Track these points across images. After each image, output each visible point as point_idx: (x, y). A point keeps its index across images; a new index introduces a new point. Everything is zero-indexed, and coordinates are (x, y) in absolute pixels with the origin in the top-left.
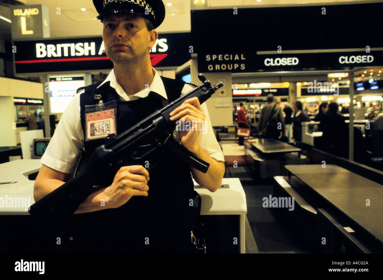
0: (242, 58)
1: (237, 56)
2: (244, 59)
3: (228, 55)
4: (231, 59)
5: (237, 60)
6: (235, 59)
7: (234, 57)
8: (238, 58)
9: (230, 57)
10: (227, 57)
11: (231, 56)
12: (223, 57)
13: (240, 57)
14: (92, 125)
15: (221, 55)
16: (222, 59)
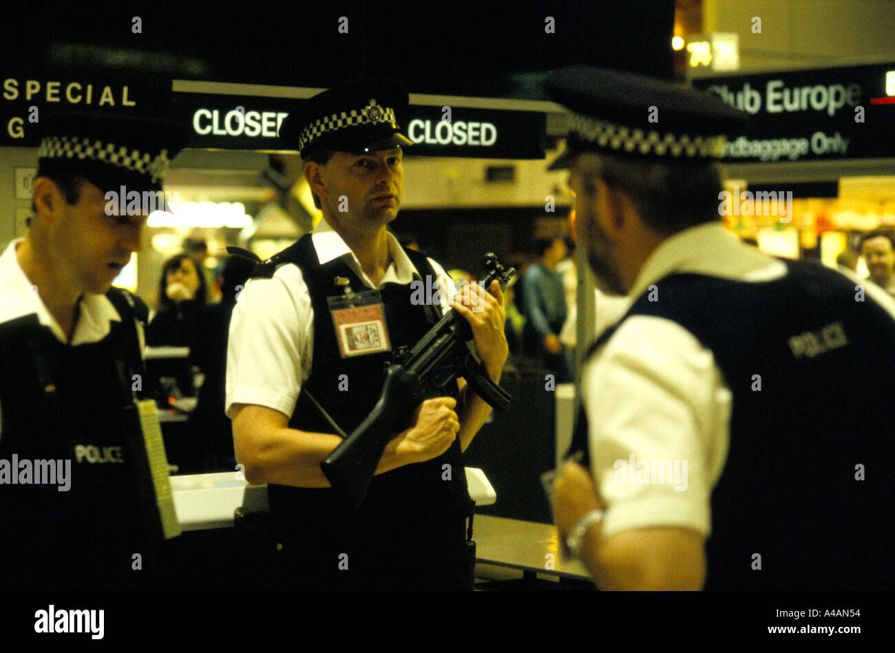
0: (126, 102)
1: (107, 90)
2: (132, 104)
3: (79, 87)
4: (89, 101)
5: (107, 104)
6: (103, 101)
7: (97, 95)
8: (111, 101)
9: (83, 93)
10: (75, 93)
11: (90, 88)
12: (62, 94)
13: (117, 96)
14: (349, 331)
15: (58, 84)
16: (57, 100)
